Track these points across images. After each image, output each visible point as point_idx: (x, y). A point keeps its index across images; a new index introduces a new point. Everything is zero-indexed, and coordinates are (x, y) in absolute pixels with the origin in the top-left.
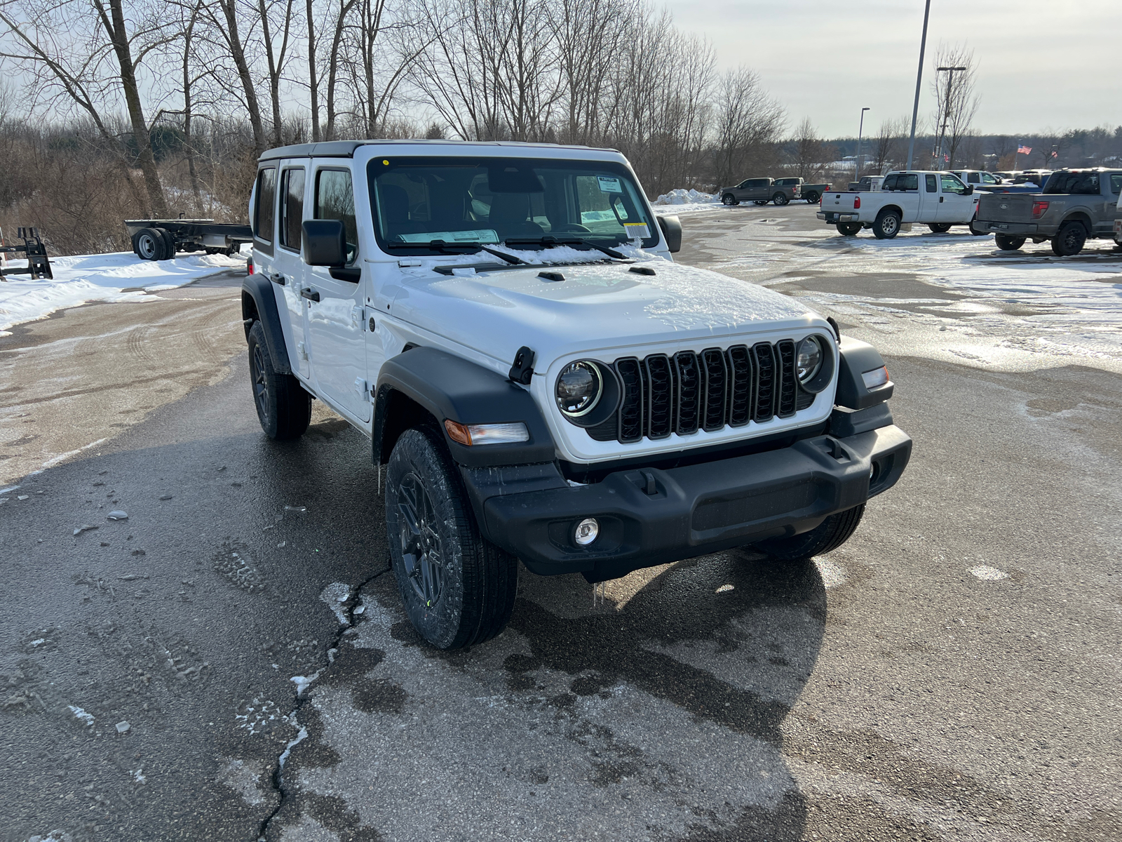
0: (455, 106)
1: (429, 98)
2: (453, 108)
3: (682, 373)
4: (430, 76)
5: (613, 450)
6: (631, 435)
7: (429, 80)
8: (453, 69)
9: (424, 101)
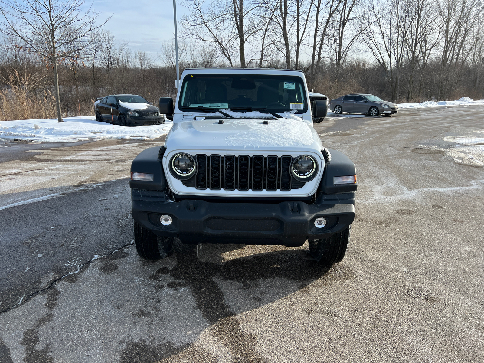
0: (381, 53)
1: (370, 50)
2: (380, 54)
3: (226, 164)
4: (371, 40)
5: (193, 191)
6: (201, 186)
7: (371, 42)
8: (383, 36)
9: (368, 51)
